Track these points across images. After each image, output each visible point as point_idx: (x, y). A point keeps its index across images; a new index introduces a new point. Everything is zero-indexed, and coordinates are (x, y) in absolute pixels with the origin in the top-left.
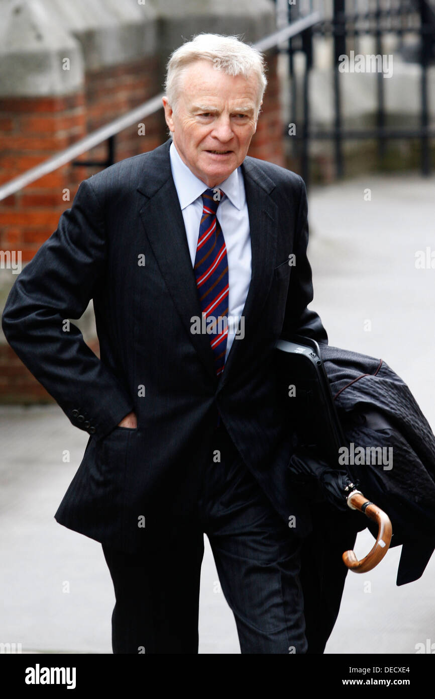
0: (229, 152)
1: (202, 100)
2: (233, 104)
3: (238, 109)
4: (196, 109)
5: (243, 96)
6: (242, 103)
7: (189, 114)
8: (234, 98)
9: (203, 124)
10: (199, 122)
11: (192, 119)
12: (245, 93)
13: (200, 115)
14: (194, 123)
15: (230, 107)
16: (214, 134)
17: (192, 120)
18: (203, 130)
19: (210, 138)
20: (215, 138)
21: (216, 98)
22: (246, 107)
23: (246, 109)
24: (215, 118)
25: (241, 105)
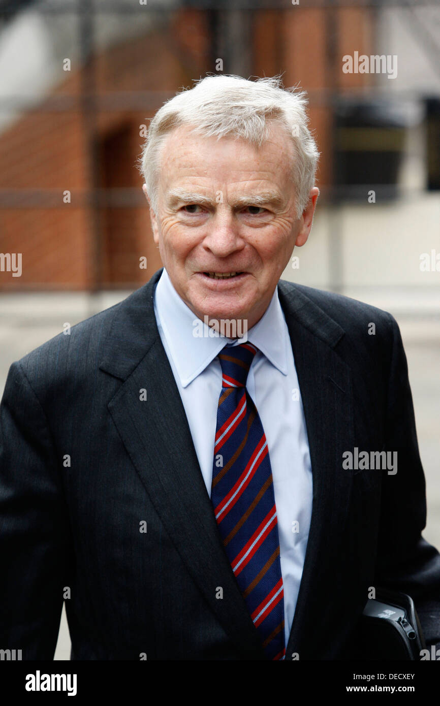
0: (239, 274)
1: (183, 184)
2: (235, 190)
3: (244, 199)
4: (175, 201)
5: (252, 177)
6: (253, 187)
7: (168, 210)
8: (236, 180)
9: (188, 225)
10: (182, 222)
11: (173, 217)
12: (257, 171)
13: (183, 209)
14: (174, 224)
15: (229, 196)
16: (207, 242)
17: (172, 220)
18: (189, 235)
19: (203, 250)
20: (208, 249)
21: (205, 179)
22: (258, 195)
23: (259, 199)
24: (209, 215)
25: (248, 192)
